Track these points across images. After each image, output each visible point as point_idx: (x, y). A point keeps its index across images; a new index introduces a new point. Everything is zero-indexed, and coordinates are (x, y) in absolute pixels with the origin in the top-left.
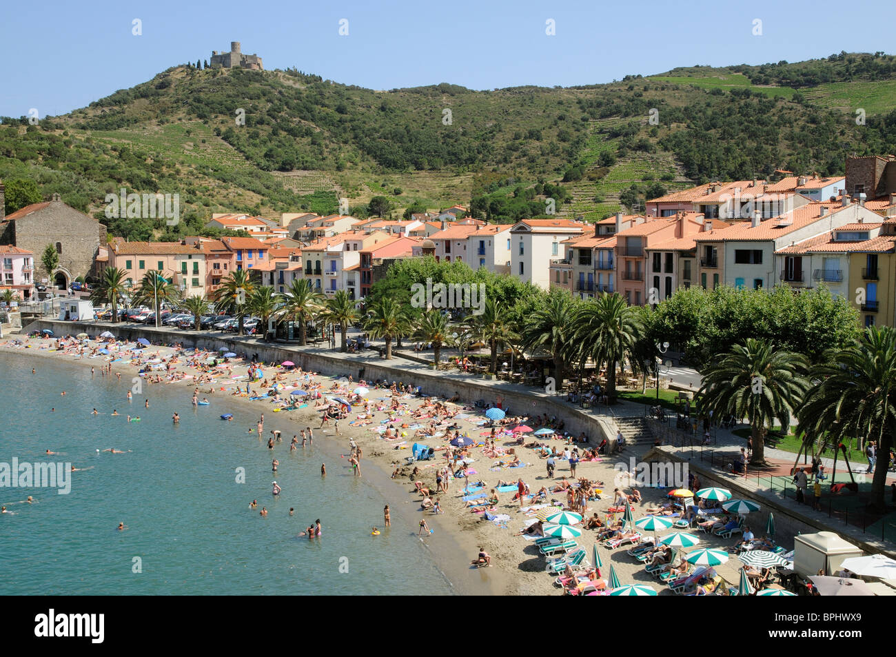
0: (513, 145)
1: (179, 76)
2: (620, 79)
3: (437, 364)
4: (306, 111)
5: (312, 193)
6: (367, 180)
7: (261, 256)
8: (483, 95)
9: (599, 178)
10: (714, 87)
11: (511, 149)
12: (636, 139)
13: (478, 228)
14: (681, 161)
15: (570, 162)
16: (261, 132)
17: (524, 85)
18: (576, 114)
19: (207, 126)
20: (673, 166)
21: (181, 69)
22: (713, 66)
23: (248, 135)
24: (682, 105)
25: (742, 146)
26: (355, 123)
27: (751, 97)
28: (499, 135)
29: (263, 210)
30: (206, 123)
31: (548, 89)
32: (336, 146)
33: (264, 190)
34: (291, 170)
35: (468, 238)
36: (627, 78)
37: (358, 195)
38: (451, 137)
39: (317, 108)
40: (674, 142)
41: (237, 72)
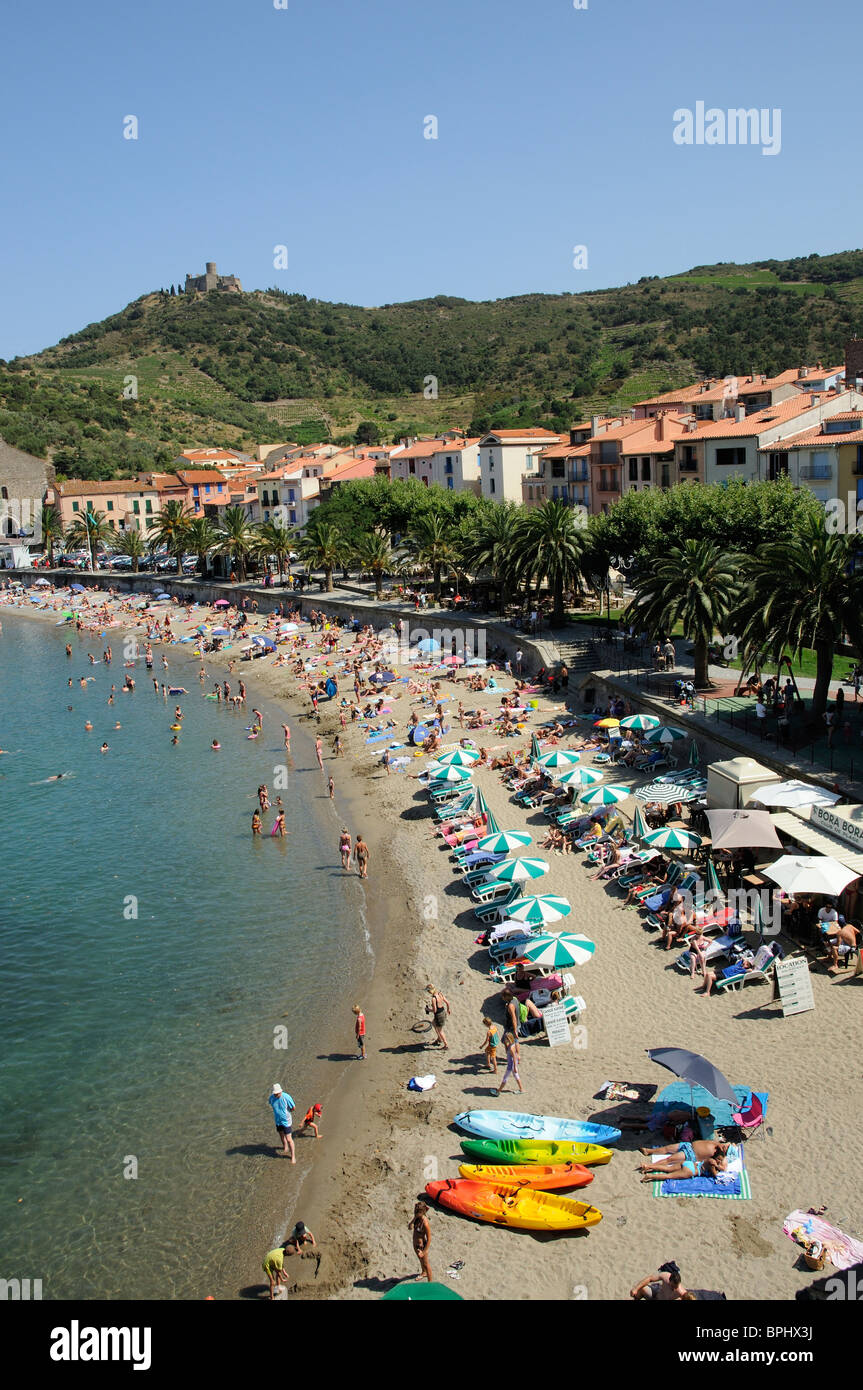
0: (517, 360)
1: (152, 305)
2: (635, 282)
3: (378, 594)
4: (290, 334)
5: (299, 423)
6: (359, 407)
7: (220, 490)
8: (483, 306)
9: (612, 392)
10: (738, 285)
11: (515, 364)
12: (652, 347)
13: (445, 443)
14: (702, 368)
15: (581, 376)
16: (242, 360)
17: (529, 293)
18: (587, 322)
19: (183, 356)
20: (693, 374)
21: (153, 297)
22: (737, 263)
23: (227, 364)
24: (703, 307)
25: (768, 350)
26: (344, 344)
27: (779, 295)
28: (502, 350)
29: (245, 445)
30: (182, 353)
31: (555, 296)
32: (324, 371)
33: (246, 423)
34: (276, 399)
35: (433, 455)
36: (643, 280)
37: (349, 423)
38: (450, 355)
39: (303, 330)
40: (694, 348)
41: (213, 296)
